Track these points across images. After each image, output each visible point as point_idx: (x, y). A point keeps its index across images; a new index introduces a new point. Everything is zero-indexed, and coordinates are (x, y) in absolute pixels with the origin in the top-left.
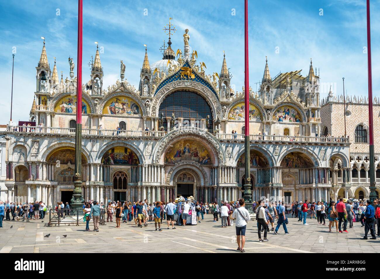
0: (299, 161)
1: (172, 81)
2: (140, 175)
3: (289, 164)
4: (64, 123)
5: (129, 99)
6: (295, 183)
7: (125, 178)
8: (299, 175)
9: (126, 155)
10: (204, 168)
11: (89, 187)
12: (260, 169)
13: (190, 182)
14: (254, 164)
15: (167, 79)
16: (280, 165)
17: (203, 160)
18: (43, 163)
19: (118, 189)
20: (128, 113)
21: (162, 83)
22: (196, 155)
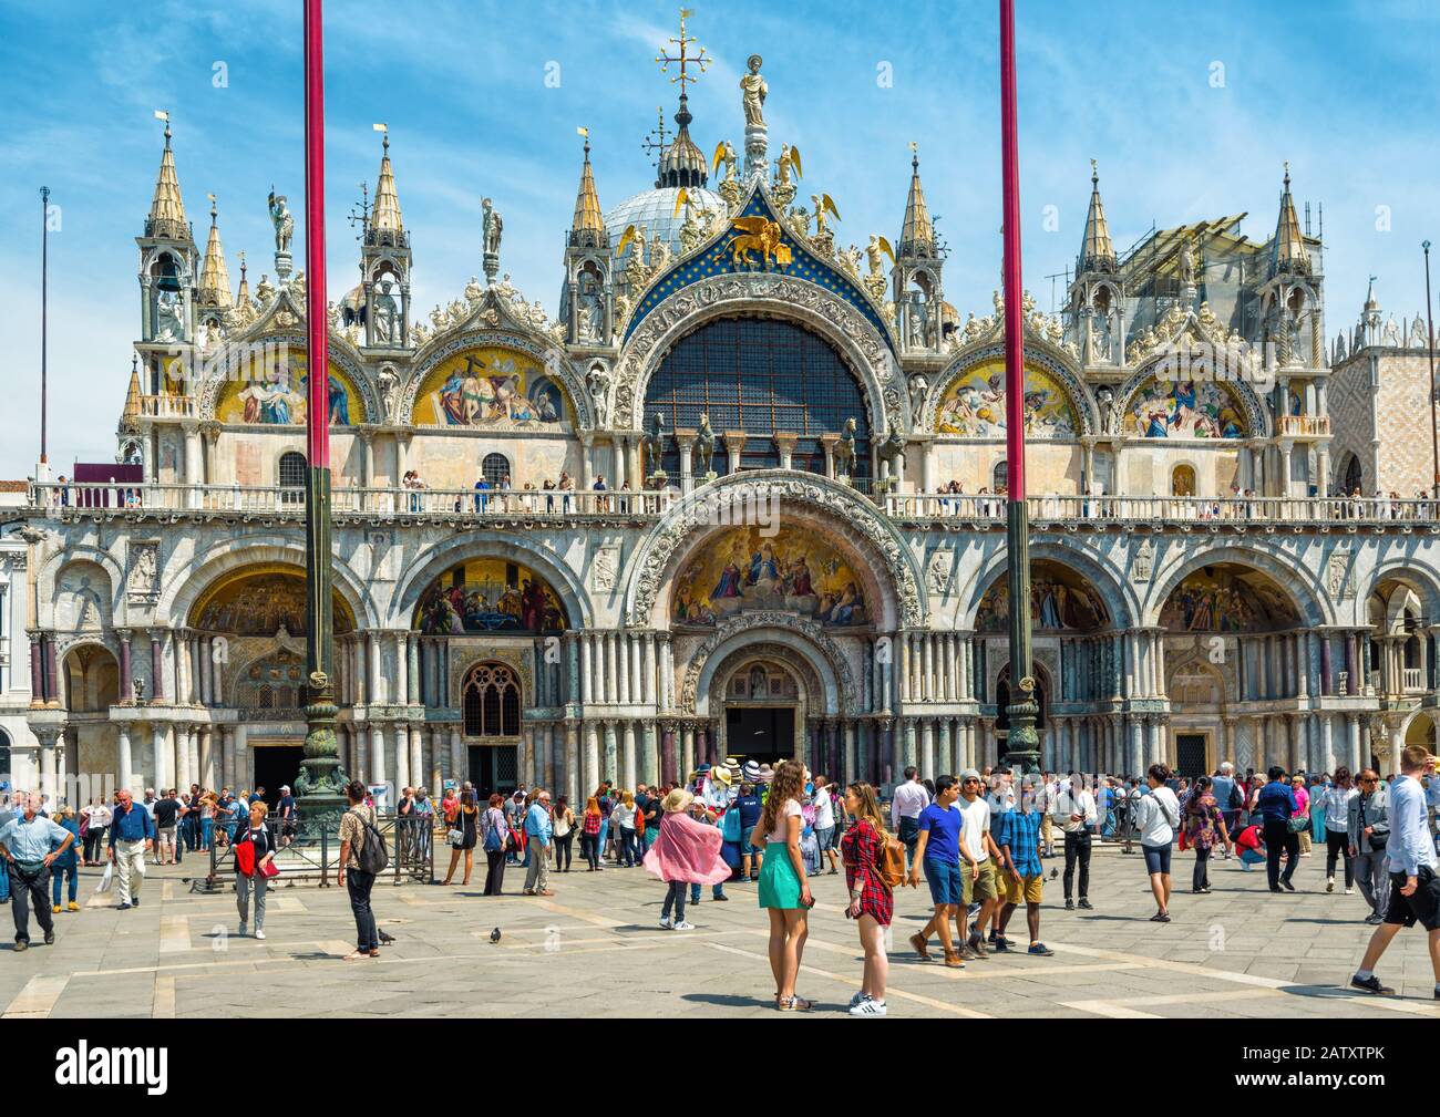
0: (1237, 601)
1: (696, 277)
2: (574, 673)
3: (1196, 615)
4: (259, 465)
5: (519, 359)
6: (1223, 696)
7: (510, 689)
8: (1237, 664)
9: (514, 592)
10: (836, 640)
11: (367, 728)
12: (1073, 640)
13: (779, 702)
14: (1049, 621)
15: (676, 271)
16: (1159, 623)
17: (831, 610)
18: (176, 633)
19: (483, 735)
20: (518, 418)
21: (655, 288)
22: (803, 586)
